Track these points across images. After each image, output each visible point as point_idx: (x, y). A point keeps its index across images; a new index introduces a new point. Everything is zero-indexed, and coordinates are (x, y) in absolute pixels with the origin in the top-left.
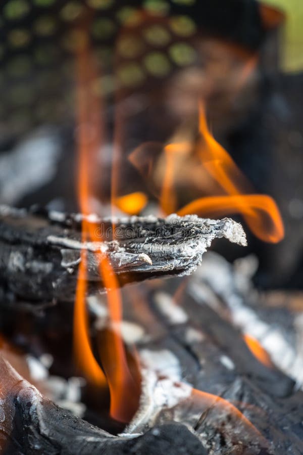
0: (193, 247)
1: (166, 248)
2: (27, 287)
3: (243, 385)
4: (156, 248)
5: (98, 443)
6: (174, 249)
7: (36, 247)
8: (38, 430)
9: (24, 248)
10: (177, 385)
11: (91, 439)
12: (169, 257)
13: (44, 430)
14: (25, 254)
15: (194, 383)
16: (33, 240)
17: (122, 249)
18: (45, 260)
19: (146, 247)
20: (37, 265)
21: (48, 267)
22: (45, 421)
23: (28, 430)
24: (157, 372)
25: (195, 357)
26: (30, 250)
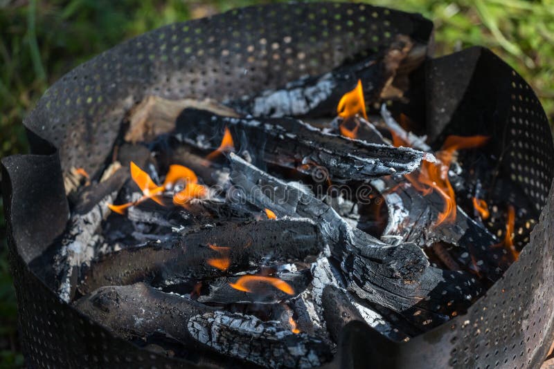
0: (412, 166)
1: (401, 165)
2: (338, 172)
3: (431, 209)
4: (397, 164)
5: (376, 248)
6: (405, 165)
7: (342, 157)
8: (350, 242)
9: (336, 157)
10: (403, 211)
11: (373, 246)
12: (402, 169)
13: (353, 243)
14: (337, 160)
15: (409, 209)
16: (340, 154)
17: (382, 164)
18: (347, 163)
19: (393, 163)
20: (342, 165)
21: (348, 166)
22: (353, 239)
23: (346, 243)
24: (394, 205)
25: (409, 196)
26: (339, 158)
